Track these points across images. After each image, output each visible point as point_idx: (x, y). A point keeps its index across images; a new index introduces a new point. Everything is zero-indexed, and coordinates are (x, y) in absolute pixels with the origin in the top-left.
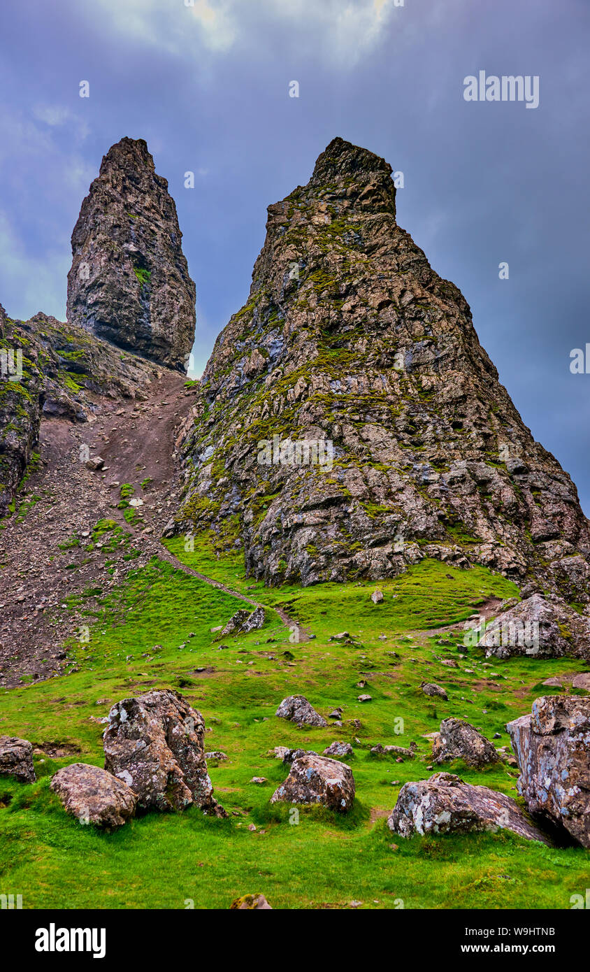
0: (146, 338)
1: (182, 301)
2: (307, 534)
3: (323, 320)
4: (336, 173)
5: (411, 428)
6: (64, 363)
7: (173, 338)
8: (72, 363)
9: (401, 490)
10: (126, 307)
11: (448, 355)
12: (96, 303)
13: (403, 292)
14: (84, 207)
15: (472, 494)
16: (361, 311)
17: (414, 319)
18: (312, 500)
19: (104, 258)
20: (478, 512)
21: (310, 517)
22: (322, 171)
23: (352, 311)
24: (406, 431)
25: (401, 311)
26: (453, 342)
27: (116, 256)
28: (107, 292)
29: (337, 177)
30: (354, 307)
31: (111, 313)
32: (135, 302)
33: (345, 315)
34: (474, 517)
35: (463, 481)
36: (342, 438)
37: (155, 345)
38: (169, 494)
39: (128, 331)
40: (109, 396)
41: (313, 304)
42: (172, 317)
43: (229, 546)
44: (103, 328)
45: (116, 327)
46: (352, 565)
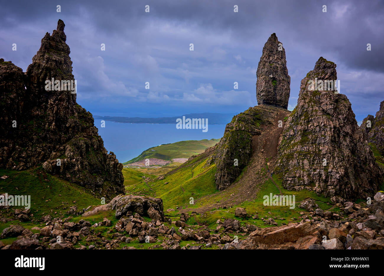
0: (276, 101)
1: (285, 87)
2: (289, 182)
3: (304, 128)
4: (320, 69)
5: (313, 160)
6: (256, 119)
7: (283, 99)
8: (258, 118)
9: (305, 176)
10: (270, 95)
11: (326, 142)
12: (263, 96)
13: (322, 123)
14: (259, 65)
15: (318, 177)
16: (312, 127)
17: (323, 130)
18: (291, 176)
19: (264, 83)
20: (318, 181)
21: (290, 179)
22: (316, 69)
23: (310, 127)
24: (312, 161)
25: (320, 128)
26: (328, 138)
27: (267, 81)
28: (265, 92)
29: (320, 70)
30: (311, 126)
31: (267, 97)
32: (272, 93)
33: (309, 128)
34: (317, 181)
35: (317, 174)
36: (299, 163)
37: (278, 102)
38: (274, 161)
39: (271, 101)
40: (266, 125)
41: (303, 124)
42: (283, 93)
43: (281, 178)
44: (265, 101)
45: (268, 100)
46: (294, 188)
